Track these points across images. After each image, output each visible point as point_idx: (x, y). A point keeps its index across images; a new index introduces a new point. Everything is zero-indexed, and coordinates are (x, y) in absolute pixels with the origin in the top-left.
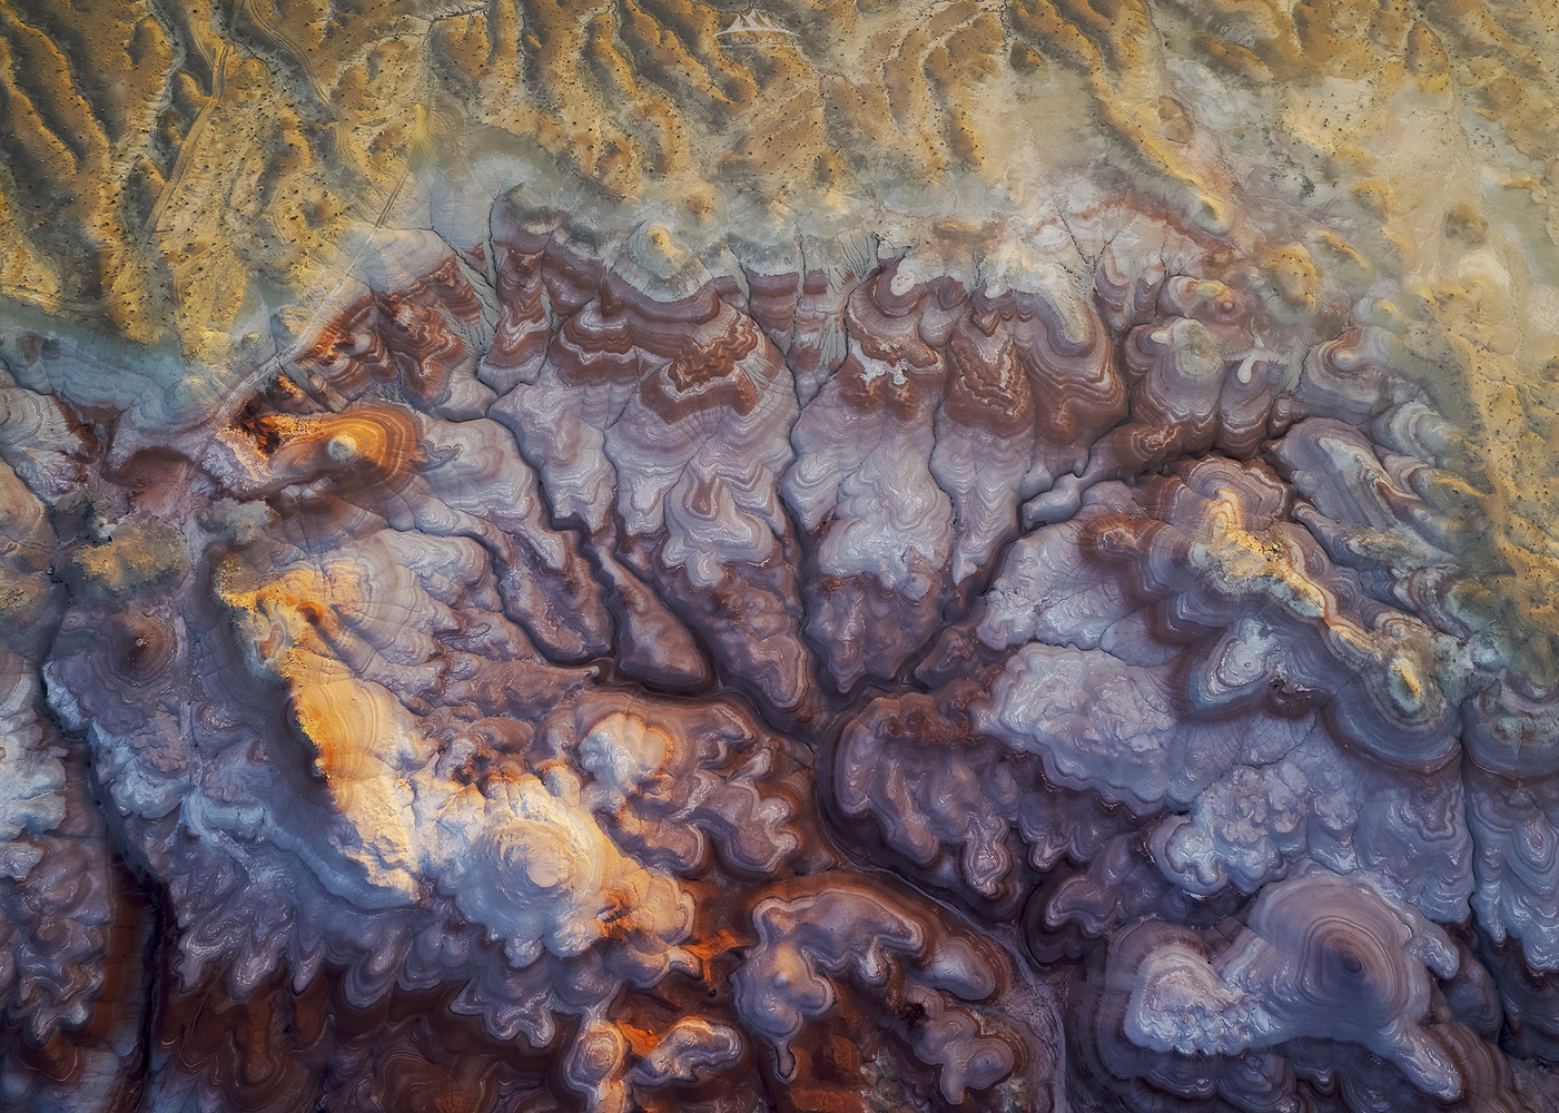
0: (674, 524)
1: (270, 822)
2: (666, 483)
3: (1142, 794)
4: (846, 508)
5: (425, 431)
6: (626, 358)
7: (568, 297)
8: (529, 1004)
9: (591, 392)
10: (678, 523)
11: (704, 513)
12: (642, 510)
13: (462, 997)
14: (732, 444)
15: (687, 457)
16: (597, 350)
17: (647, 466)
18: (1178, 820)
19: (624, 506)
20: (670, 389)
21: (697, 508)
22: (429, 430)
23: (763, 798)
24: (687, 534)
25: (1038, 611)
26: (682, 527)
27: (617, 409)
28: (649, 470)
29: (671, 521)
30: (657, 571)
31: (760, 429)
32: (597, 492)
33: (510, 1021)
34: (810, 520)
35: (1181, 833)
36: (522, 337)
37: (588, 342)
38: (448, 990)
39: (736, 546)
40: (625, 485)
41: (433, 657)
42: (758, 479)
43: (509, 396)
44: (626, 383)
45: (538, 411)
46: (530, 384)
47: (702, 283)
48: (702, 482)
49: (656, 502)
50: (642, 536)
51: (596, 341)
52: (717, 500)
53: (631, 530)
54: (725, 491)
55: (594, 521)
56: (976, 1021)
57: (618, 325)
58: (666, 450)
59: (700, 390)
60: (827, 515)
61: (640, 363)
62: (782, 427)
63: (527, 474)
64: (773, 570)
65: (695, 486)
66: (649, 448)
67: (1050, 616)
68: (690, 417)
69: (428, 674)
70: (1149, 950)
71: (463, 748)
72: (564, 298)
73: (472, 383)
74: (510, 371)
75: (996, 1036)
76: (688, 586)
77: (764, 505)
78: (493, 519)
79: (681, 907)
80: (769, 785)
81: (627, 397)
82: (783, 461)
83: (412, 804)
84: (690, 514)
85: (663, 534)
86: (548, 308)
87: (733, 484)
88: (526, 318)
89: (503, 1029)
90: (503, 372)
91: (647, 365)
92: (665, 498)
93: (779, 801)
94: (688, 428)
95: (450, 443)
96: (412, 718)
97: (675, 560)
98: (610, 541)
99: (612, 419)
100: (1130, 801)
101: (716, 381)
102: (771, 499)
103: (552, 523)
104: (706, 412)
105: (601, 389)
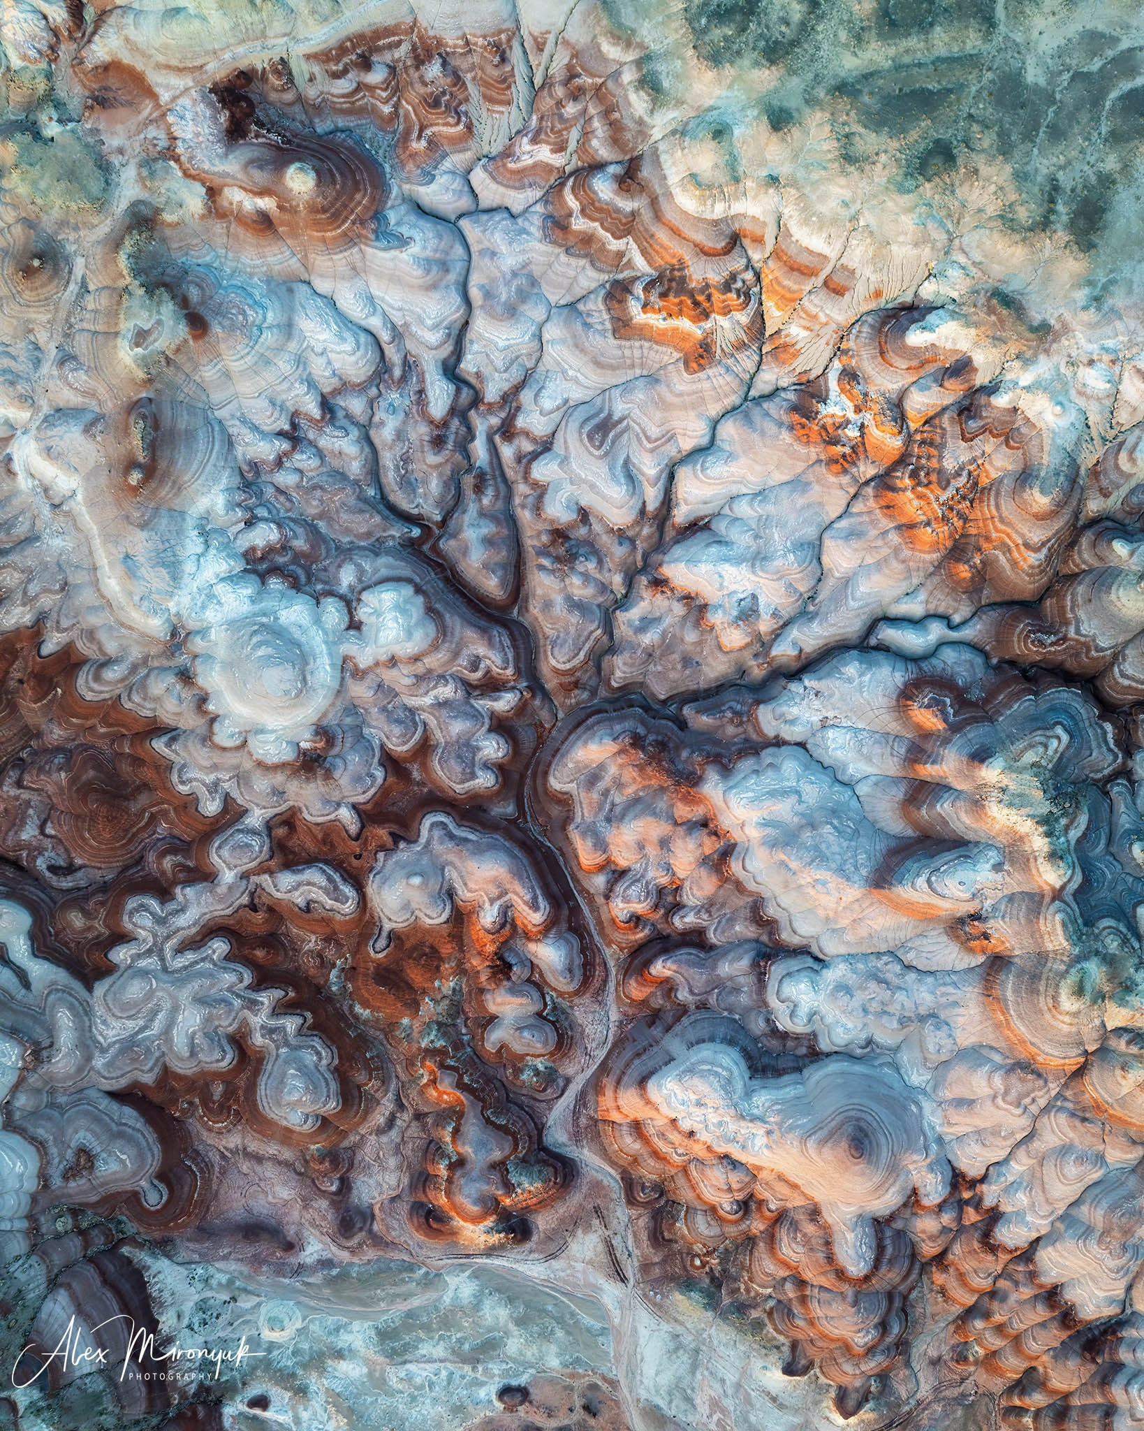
0: (562, 440)
1: (79, 497)
2: (578, 395)
3: (796, 925)
4: (720, 526)
5: (390, 203)
6: (615, 245)
7: (599, 147)
8: (212, 777)
9: (564, 258)
10: (565, 441)
11: (594, 446)
12: (541, 408)
13: (165, 739)
14: (660, 396)
15: (613, 381)
16: (593, 220)
17: (571, 368)
18: (810, 962)
19: (526, 396)
20: (635, 305)
21: (591, 437)
22: (393, 207)
23: (490, 730)
24: (567, 458)
25: (824, 723)
26: (566, 448)
27: (577, 293)
28: (571, 373)
29: (560, 436)
30: (520, 475)
31: (695, 396)
32: (511, 364)
33: (190, 781)
34: (681, 515)
35: (804, 973)
36: (530, 162)
37: (592, 208)
38: (154, 727)
39: (602, 496)
40: (539, 374)
41: (281, 434)
42: (662, 445)
43: (485, 217)
44: (601, 271)
46: (513, 216)
47: (732, 212)
48: (610, 415)
49: (558, 408)
50: (527, 434)
51: (600, 210)
52: (613, 442)
53: (520, 422)
54: (625, 438)
55: (492, 393)
56: (545, 1005)
57: (627, 205)
58: (597, 364)
59: (661, 322)
60: (700, 519)
61: (625, 260)
62: (715, 410)
63: (459, 308)
64: (622, 540)
65: (602, 416)
66: (584, 351)
67: (830, 733)
68: (637, 344)
70: (712, 1039)
72: (595, 143)
73: (458, 184)
74: (501, 189)
75: (553, 1023)
77: (653, 472)
78: (403, 332)
79: (371, 776)
80: (500, 726)
81: (593, 286)
82: (695, 443)
83: (199, 556)
84: (581, 440)
85: (546, 446)
86: (572, 145)
87: (637, 435)
88: (547, 143)
89: (183, 783)
90: (493, 188)
91: (629, 264)
92: (566, 409)
93: (502, 741)
94: (627, 353)
95: (405, 231)
96: (237, 480)
97: (543, 476)
98: (495, 421)
99: (567, 299)
100: (782, 923)
101: (684, 324)
102: (661, 471)
103: (451, 370)
104: (656, 348)
105: (573, 261)
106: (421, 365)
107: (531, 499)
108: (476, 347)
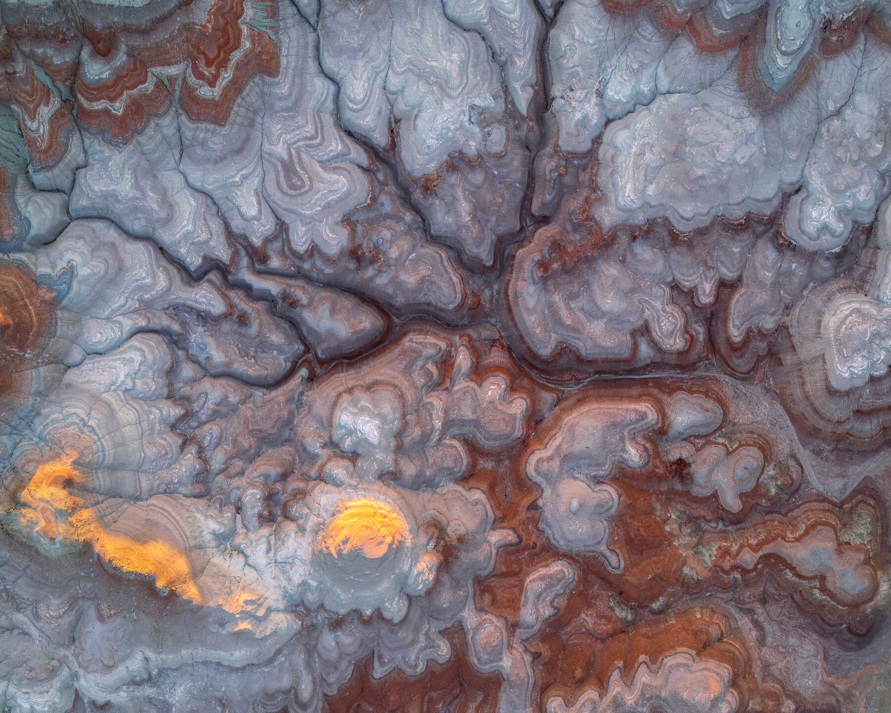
0: (284, 212)
1: (152, 656)
2: (255, 182)
3: (760, 197)
4: (401, 106)
5: (32, 267)
6: (149, 86)
7: (61, 59)
8: (422, 639)
9: (142, 139)
10: (287, 210)
11: (301, 187)
12: (254, 218)
13: (376, 664)
14: (283, 110)
15: (257, 148)
16: (121, 94)
17: (233, 176)
18: (797, 198)
19: (237, 225)
20: (205, 91)
21: (293, 187)
22: (36, 265)
23: (480, 385)
24: (300, 215)
25: (600, 94)
26: (292, 212)
27: (175, 141)
28: (237, 179)
29: (281, 212)
30: (297, 262)
31: (297, 80)
32: (208, 227)
33: (417, 658)
34: (380, 139)
35: (805, 207)
36: (47, 127)
37: (108, 90)
38: (363, 669)
39: (341, 200)
40: (225, 206)
41: (183, 447)
42: (322, 128)
43: (77, 190)
44: (166, 112)
45: (113, 187)
46: (85, 166)
48: (282, 161)
49: (259, 203)
50: (268, 241)
51: (115, 84)
52: (303, 169)
53: (257, 242)
54: (304, 156)
55: (223, 254)
56: (723, 444)
58: (239, 151)
59: (227, 76)
60: (390, 123)
61: (166, 82)
62: (312, 66)
63: (147, 248)
64: (379, 201)
65: (280, 168)
66: (223, 159)
67: (610, 93)
68: (236, 108)
69: (189, 462)
70: (821, 314)
71: (253, 498)
72: (57, 61)
73: (39, 199)
74: (61, 165)
75: (741, 445)
76: (328, 260)
77: (340, 147)
78: (146, 306)
79: (476, 503)
80: (479, 373)
81: (175, 124)
82: (331, 97)
83: (247, 564)
84: (292, 196)
85: (282, 228)
86: (48, 81)
87: (307, 146)
88: (38, 105)
89: (416, 666)
90: (56, 171)
91: (171, 80)
92: (263, 196)
93: (492, 379)
94: (239, 120)
95: (62, 264)
96: (201, 502)
97: (305, 243)
98: (245, 261)
99: (177, 152)
100: (754, 208)
101: (236, 56)
102: (341, 139)
103: (193, 278)
104: (244, 94)
105: (150, 131)
106: (178, 304)
107: (319, 263)
108: (183, 251)
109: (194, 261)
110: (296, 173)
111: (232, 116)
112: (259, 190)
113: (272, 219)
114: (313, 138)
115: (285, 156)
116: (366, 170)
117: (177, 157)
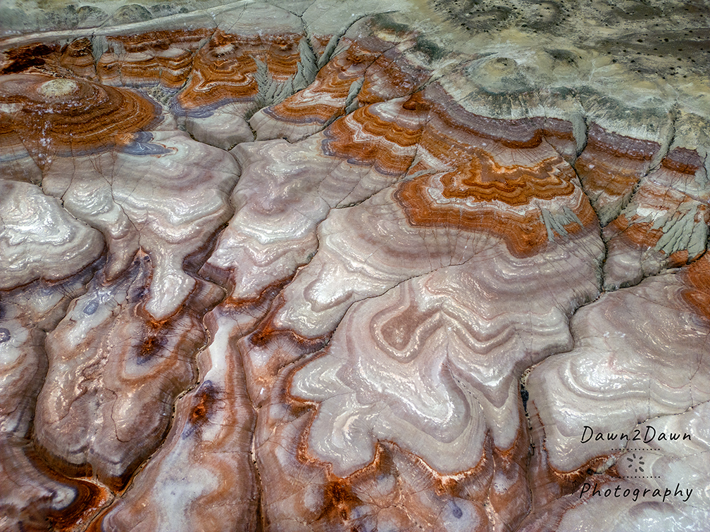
0: (343, 339)
2: (363, 286)
5: (159, 128)
7: (379, 89)
9: (345, 166)
10: (349, 341)
11: (393, 345)
12: (314, 302)
14: (481, 282)
15: (413, 271)
16: (377, 134)
17: (355, 259)
20: (434, 192)
21: (387, 333)
22: (162, 130)
24: (352, 363)
26: (350, 349)
27: (360, 192)
28: (355, 264)
29: (341, 334)
30: (275, 392)
31: (533, 283)
32: (277, 258)
34: (561, 452)
39: (415, 420)
40: (315, 267)
42: (500, 344)
45: (278, 161)
46: (290, 141)
48: (414, 307)
49: (338, 303)
50: (287, 333)
52: (423, 340)
53: (283, 320)
54: (440, 335)
55: (245, 287)
57: (413, 121)
61: (415, 163)
62: (566, 297)
65: (402, 308)
66: (373, 241)
68: (441, 231)
72: (374, 88)
73: (238, 120)
74: (280, 123)
77: (494, 384)
78: (142, 228)
81: (379, 187)
82: (551, 341)
84: (373, 338)
85: (317, 346)
86: (353, 92)
87: (458, 332)
88: (329, 92)
90: (273, 123)
91: (421, 165)
92: (348, 302)
94: (430, 240)
95: (169, 144)
97: (313, 390)
99: (349, 200)
101: (500, 207)
102: (506, 383)
103: (197, 265)
104: (465, 233)
106: (154, 259)
107: (288, 431)
108: (231, 242)
109: (221, 258)
110: (410, 330)
111: (428, 231)
112: (356, 297)
113: (325, 328)
114: (476, 335)
115: (423, 307)
116: (490, 448)
117: (345, 202)
